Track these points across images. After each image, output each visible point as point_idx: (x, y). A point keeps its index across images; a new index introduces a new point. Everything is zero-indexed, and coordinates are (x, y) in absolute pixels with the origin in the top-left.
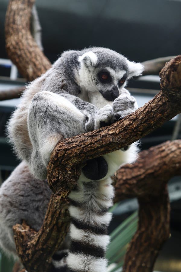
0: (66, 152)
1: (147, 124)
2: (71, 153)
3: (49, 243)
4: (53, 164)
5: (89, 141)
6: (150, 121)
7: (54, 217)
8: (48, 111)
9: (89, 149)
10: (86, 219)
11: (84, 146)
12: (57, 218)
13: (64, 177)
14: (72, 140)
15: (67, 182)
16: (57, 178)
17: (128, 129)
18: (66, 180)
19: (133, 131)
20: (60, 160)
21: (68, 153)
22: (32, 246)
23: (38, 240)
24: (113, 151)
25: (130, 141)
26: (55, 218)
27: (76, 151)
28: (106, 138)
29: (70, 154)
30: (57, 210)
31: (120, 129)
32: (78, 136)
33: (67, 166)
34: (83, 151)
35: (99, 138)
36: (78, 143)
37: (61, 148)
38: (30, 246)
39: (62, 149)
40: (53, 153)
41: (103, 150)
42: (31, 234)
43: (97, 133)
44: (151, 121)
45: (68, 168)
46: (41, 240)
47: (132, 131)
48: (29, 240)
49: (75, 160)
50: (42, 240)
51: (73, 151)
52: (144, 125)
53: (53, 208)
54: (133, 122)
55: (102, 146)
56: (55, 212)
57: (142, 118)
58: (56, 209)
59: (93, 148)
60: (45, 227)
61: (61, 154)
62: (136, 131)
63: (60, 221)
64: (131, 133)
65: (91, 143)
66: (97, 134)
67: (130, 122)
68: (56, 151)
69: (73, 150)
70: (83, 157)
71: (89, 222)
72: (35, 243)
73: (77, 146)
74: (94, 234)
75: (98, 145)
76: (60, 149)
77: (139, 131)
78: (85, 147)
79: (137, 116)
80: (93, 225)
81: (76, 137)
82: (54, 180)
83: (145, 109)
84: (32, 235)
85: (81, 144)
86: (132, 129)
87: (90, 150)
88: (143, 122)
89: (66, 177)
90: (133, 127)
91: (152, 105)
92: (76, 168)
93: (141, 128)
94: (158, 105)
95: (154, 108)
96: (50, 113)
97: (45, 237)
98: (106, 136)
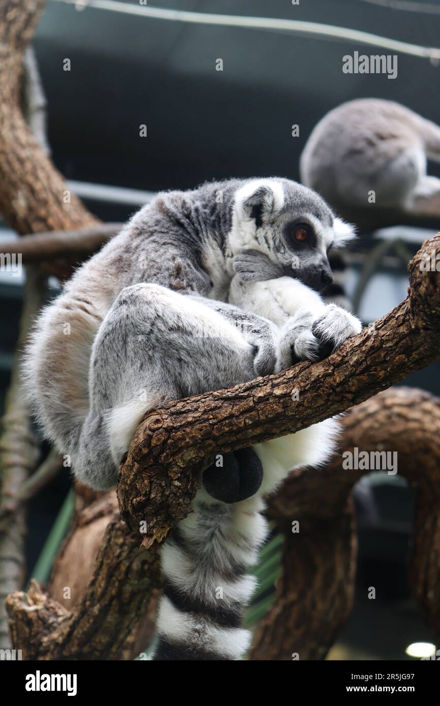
0: (172, 435)
1: (367, 375)
2: (181, 439)
3: (97, 640)
4: (138, 462)
5: (227, 410)
6: (375, 370)
7: (114, 578)
8: (156, 330)
9: (227, 429)
10: (197, 587)
11: (215, 421)
12: (120, 581)
13: (163, 492)
14: (183, 407)
15: (168, 506)
16: (145, 495)
17: (321, 386)
18: (166, 500)
19: (334, 390)
20: (155, 453)
21: (176, 439)
22: (52, 647)
23: (70, 634)
24: (283, 435)
25: (324, 412)
26: (114, 581)
27: (194, 431)
28: (267, 404)
29: (179, 439)
30: (120, 562)
31: (302, 384)
32: (199, 398)
33: (173, 468)
34: (212, 433)
35: (251, 404)
36: (199, 414)
37: (160, 425)
38: (48, 646)
39: (161, 427)
40: (137, 437)
41: (258, 432)
42: (49, 616)
43: (245, 391)
44: (379, 369)
45: (174, 472)
46: (78, 633)
47: (331, 391)
48: (46, 631)
49: (190, 455)
50: (81, 632)
51: (187, 434)
52: (362, 380)
53: (112, 556)
54: (333, 370)
55: (256, 424)
56: (116, 567)
57: (357, 362)
58: (118, 561)
59: (235, 428)
60: (88, 603)
61: (159, 440)
62: (341, 392)
63: (128, 588)
64: (329, 395)
65: (231, 416)
66: (245, 394)
67: (327, 370)
68: (145, 431)
69: (188, 430)
70: (211, 448)
71: (204, 594)
72: (60, 640)
73: (197, 420)
74: (215, 626)
75: (247, 421)
76: (156, 426)
77: (349, 392)
78: (216, 424)
79: (344, 357)
80: (214, 604)
81: (194, 399)
82: (138, 499)
83: (364, 342)
84: (51, 620)
85: (206, 416)
86: (331, 387)
87: (227, 432)
88: (358, 372)
89: (167, 493)
90: (334, 381)
91: (382, 333)
92: (192, 472)
93: (353, 385)
94: (397, 333)
95: (388, 341)
96: (160, 336)
97: (88, 625)
98: (268, 399)
